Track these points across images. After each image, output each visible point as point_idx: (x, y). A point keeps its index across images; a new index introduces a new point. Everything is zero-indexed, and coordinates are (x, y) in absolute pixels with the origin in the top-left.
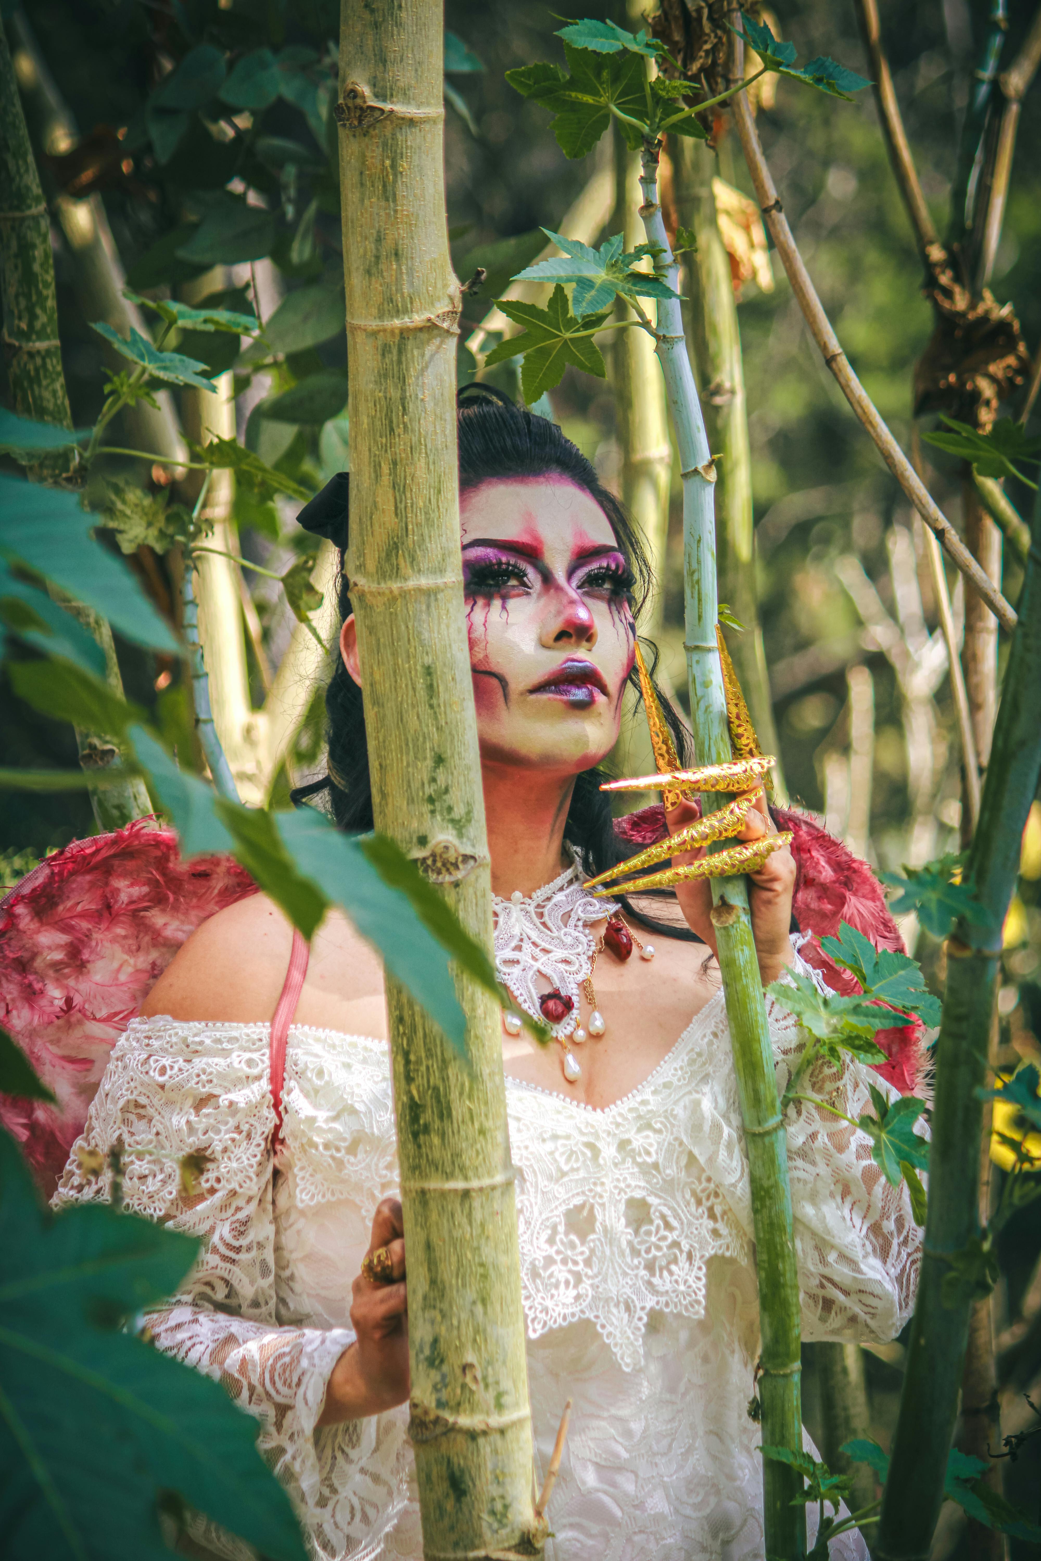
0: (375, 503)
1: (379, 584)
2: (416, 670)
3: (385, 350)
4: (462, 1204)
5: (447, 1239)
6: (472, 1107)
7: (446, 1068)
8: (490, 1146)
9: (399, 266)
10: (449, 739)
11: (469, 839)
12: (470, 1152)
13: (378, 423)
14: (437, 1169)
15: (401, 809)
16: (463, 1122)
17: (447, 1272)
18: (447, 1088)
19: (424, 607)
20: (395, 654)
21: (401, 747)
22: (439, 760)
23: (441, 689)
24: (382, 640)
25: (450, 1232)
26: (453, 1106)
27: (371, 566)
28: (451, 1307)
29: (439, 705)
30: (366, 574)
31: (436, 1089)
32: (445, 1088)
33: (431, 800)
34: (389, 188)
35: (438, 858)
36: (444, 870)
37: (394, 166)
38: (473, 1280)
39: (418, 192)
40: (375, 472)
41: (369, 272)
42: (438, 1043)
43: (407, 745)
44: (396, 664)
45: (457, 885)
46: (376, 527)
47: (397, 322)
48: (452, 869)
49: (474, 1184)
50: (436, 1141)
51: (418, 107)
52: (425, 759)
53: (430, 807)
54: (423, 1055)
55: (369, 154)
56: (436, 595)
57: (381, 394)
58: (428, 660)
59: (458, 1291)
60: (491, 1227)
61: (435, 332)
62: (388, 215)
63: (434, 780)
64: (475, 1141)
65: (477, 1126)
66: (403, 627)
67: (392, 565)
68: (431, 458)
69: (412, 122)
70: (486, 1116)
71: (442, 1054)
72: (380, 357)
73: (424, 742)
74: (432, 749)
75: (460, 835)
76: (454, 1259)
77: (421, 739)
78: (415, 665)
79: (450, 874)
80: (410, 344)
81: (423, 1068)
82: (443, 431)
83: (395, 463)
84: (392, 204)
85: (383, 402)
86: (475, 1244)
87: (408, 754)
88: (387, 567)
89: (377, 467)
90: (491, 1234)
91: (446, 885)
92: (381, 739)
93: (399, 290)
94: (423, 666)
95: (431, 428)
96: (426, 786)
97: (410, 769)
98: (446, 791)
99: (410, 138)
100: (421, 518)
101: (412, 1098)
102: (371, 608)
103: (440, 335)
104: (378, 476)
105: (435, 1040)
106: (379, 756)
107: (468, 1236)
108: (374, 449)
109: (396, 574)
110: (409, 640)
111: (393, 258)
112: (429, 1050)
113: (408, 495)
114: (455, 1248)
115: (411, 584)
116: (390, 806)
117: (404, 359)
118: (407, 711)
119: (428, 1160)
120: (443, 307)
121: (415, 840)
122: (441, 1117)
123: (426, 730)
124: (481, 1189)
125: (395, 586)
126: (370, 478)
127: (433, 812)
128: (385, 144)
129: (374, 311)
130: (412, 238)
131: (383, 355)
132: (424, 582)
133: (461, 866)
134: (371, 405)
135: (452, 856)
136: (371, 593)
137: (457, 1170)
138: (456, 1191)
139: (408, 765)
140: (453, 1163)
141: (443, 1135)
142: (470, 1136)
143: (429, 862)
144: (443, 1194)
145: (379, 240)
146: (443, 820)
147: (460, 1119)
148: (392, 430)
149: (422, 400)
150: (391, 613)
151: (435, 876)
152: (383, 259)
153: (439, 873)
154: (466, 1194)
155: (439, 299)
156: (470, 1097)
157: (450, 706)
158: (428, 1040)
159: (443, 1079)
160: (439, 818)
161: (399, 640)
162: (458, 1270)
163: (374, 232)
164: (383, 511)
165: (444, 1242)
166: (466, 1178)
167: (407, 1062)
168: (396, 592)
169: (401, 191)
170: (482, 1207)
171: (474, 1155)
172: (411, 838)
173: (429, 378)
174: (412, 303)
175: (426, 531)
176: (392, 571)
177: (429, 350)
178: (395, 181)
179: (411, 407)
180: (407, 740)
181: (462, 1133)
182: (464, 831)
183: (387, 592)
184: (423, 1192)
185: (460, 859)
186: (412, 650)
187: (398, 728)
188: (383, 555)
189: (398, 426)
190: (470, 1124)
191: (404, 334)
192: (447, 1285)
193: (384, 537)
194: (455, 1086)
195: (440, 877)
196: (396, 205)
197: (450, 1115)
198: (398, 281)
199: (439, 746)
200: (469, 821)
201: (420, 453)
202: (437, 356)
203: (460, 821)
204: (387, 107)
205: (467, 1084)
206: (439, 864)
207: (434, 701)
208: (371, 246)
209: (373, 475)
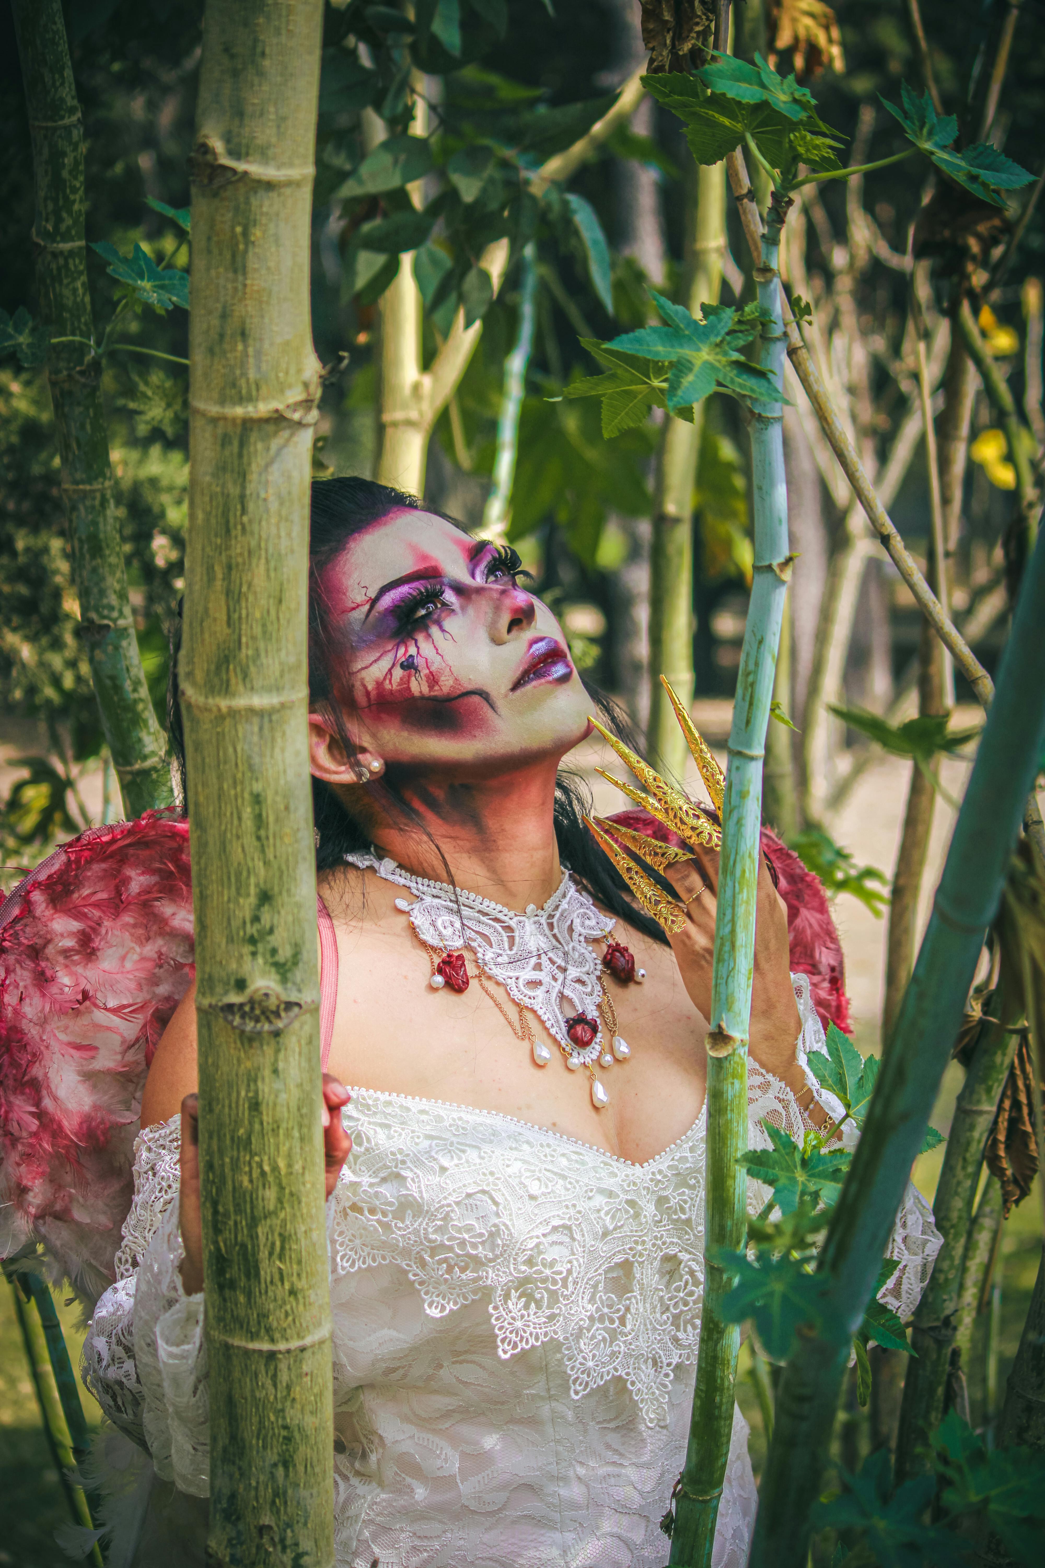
0: (206, 610)
1: (206, 697)
2: (243, 798)
3: (225, 440)
4: (267, 1365)
5: (249, 1399)
6: (282, 1266)
7: (256, 1226)
8: (301, 1307)
9: (246, 347)
10: (277, 874)
11: (294, 983)
12: (278, 1312)
13: (213, 521)
14: (242, 1327)
15: (219, 946)
16: (272, 1282)
17: (249, 1430)
18: (256, 1246)
19: (256, 729)
20: (220, 777)
21: (222, 879)
22: (265, 897)
23: (271, 819)
24: (207, 760)
25: (253, 1391)
26: (261, 1266)
27: (199, 676)
28: (250, 1467)
29: (267, 838)
30: (194, 684)
31: (243, 1246)
32: (253, 1247)
33: (252, 941)
34: (239, 259)
35: (256, 1006)
36: (263, 1018)
37: (245, 234)
38: (275, 1442)
39: (272, 264)
40: (208, 574)
41: (211, 351)
42: (248, 1199)
43: (229, 878)
44: (221, 788)
45: (277, 1034)
46: (207, 636)
47: (239, 411)
48: (272, 1017)
49: (282, 1346)
50: (242, 1299)
51: (279, 168)
52: (248, 895)
53: (252, 948)
54: (232, 1209)
55: (218, 218)
56: (270, 715)
57: (218, 489)
58: (257, 787)
59: (258, 1452)
60: (298, 1389)
61: (284, 424)
62: (236, 289)
63: (256, 919)
64: (284, 1303)
65: (287, 1286)
66: (231, 750)
67: (221, 680)
68: (272, 564)
69: (270, 186)
70: (299, 1275)
71: (252, 1212)
72: (218, 448)
73: (248, 877)
74: (257, 885)
75: (284, 980)
76: (255, 1420)
77: (245, 874)
78: (242, 791)
79: (270, 1022)
80: (254, 436)
81: (231, 1223)
82: (289, 535)
83: (229, 568)
84: (240, 278)
85: (220, 499)
86: (279, 1406)
87: (229, 888)
88: (216, 681)
89: (210, 570)
90: (298, 1397)
91: (265, 1035)
92: (203, 866)
93: (244, 374)
94: (251, 793)
95: (274, 530)
96: (248, 925)
97: (232, 906)
98: (271, 931)
99: (265, 204)
100: (258, 630)
101: (218, 1249)
102: (198, 722)
103: (290, 427)
104: (211, 578)
105: (245, 1196)
106: (200, 884)
107: (272, 1398)
108: (208, 549)
109: (226, 690)
110: (236, 765)
111: (239, 338)
112: (238, 1205)
113: (244, 604)
114: (257, 1409)
115: (241, 702)
116: (209, 940)
117: (245, 452)
118: (231, 841)
119: (232, 1316)
120: (296, 395)
121: (232, 982)
122: (248, 1276)
123: (250, 864)
124: (288, 1351)
125: (224, 704)
126: (201, 579)
127: (254, 954)
128: (237, 209)
129: (215, 395)
130: (262, 317)
131: (223, 445)
132: (258, 701)
133: (283, 1014)
134: (207, 499)
135: (272, 1003)
136: (198, 707)
137: (263, 1331)
138: (260, 1351)
139: (229, 901)
140: (259, 1323)
141: (249, 1295)
142: (279, 1297)
143: (247, 1008)
144: (247, 1353)
145: (224, 316)
146: (265, 963)
147: (269, 1279)
148: (228, 531)
149: (265, 500)
150: (218, 733)
151: (252, 1024)
152: (227, 338)
153: (257, 1020)
154: (271, 1356)
155: (290, 386)
156: (281, 1258)
157: (281, 838)
158: (237, 1195)
159: (252, 1237)
160: (260, 960)
161: (225, 762)
162: (259, 1430)
163: (219, 306)
164: (215, 620)
165: (246, 1399)
166: (272, 1340)
167: (216, 1212)
168: (224, 710)
169: (252, 263)
170: (289, 1369)
171: (283, 1316)
172: (229, 979)
173: (275, 474)
174: (258, 390)
175: (262, 645)
176: (222, 685)
177: (275, 444)
178: (246, 251)
179: (251, 506)
180: (229, 873)
181: (270, 1293)
182: (289, 975)
183: (215, 709)
184: (227, 1347)
185: (282, 1006)
186: (239, 775)
187: (220, 859)
188: (213, 667)
189: (235, 528)
190: (279, 1284)
191: (248, 425)
192: (247, 1444)
193: (214, 648)
194: (265, 1245)
195: (259, 1026)
196: (246, 279)
197: (257, 1275)
198: (243, 364)
199: (265, 882)
200: (295, 963)
201: (259, 558)
202: (285, 451)
203: (284, 964)
204: (241, 166)
205: (278, 1244)
206: (257, 1012)
207: (262, 833)
208: (215, 322)
209: (205, 578)
